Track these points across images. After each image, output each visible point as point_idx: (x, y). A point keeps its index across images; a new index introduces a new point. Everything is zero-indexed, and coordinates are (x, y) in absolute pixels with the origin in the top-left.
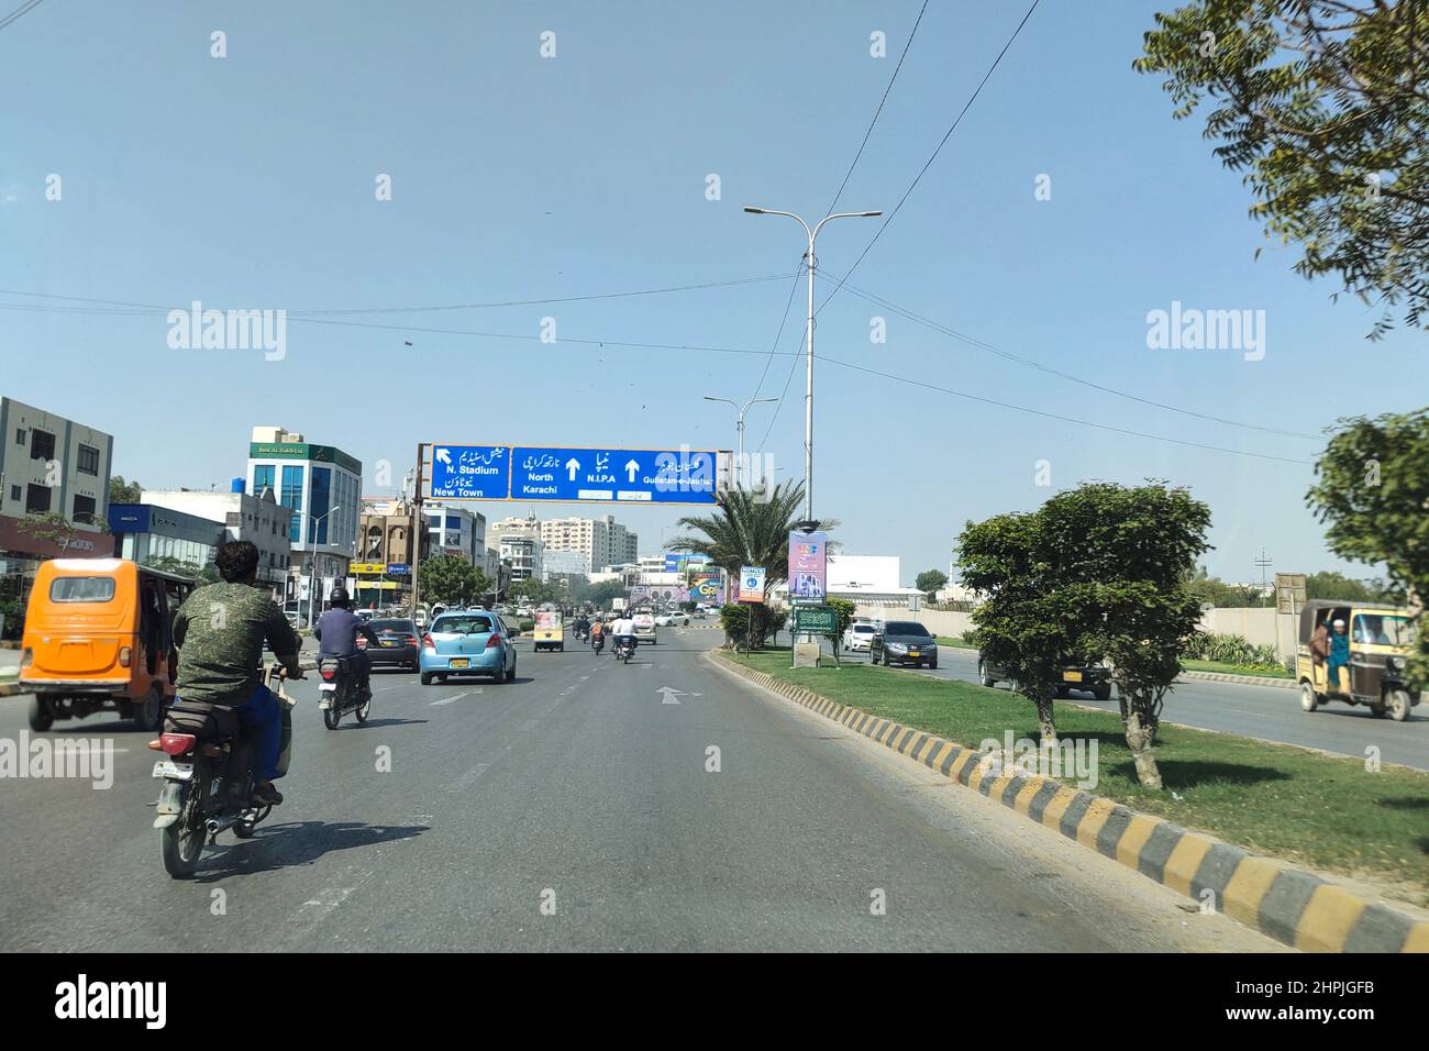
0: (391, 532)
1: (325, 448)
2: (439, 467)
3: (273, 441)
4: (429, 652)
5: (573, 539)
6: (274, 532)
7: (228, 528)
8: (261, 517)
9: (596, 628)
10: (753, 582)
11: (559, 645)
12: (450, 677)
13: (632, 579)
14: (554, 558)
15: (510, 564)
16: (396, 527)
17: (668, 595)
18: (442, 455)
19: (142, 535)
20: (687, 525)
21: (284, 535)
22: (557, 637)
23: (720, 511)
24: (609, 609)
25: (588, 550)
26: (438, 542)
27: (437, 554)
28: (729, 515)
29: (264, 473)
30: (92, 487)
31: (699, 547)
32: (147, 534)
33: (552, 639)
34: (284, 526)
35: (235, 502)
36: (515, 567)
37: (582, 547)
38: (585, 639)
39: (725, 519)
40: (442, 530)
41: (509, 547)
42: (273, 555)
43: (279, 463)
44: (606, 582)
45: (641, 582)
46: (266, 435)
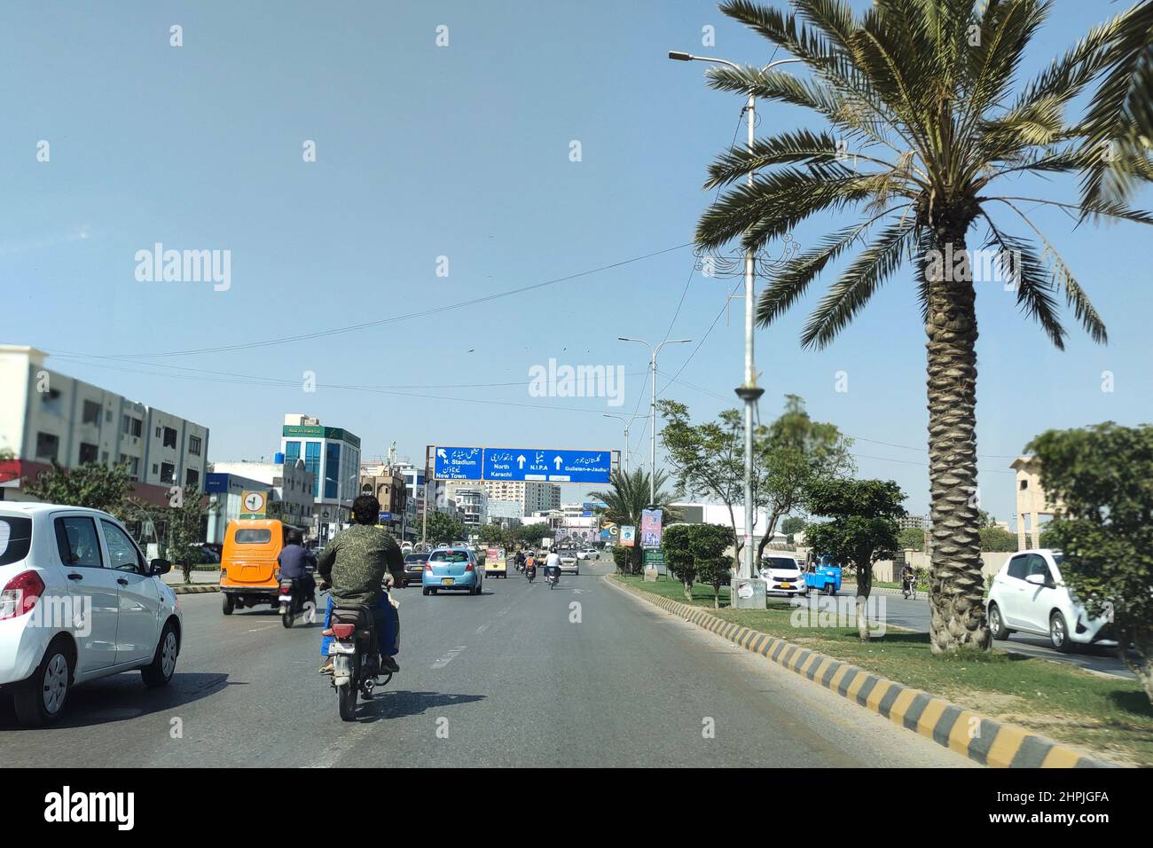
0: (379, 488)
1: (337, 429)
2: (439, 460)
3: (299, 424)
4: (428, 574)
5: (509, 490)
6: (304, 491)
7: (274, 488)
8: (296, 480)
9: (529, 561)
10: (628, 534)
11: (503, 573)
12: (439, 591)
13: (556, 522)
14: (496, 506)
15: (463, 511)
16: (382, 485)
17: (585, 534)
18: (441, 452)
19: (222, 494)
20: (592, 497)
21: (310, 492)
22: (502, 567)
23: (612, 489)
24: (539, 546)
25: (521, 499)
26: (411, 495)
27: (412, 504)
28: (619, 491)
29: (293, 446)
30: (193, 462)
31: (599, 510)
32: (225, 494)
33: (498, 569)
34: (310, 486)
35: (279, 470)
36: (466, 513)
37: (517, 496)
38: (523, 570)
39: (616, 494)
40: (414, 486)
41: (462, 497)
42: (303, 507)
43: (304, 440)
44: (536, 525)
45: (563, 524)
46: (293, 420)
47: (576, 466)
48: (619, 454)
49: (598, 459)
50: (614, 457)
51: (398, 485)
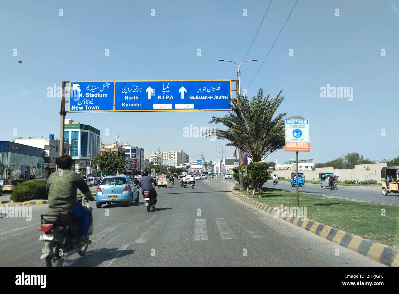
3: (68, 124)
4: (99, 194)
5: (172, 157)
7: (45, 151)
13: (188, 167)
15: (153, 163)
16: (114, 152)
17: (198, 171)
18: (76, 87)
19: (4, 152)
22: (165, 183)
26: (129, 157)
27: (129, 160)
29: (66, 134)
35: (48, 141)
37: (174, 159)
40: (130, 153)
41: (152, 159)
43: (71, 131)
44: (181, 168)
45: (191, 168)
47: (200, 95)
48: (238, 83)
49: (219, 88)
50: (233, 86)
51: (121, 152)
